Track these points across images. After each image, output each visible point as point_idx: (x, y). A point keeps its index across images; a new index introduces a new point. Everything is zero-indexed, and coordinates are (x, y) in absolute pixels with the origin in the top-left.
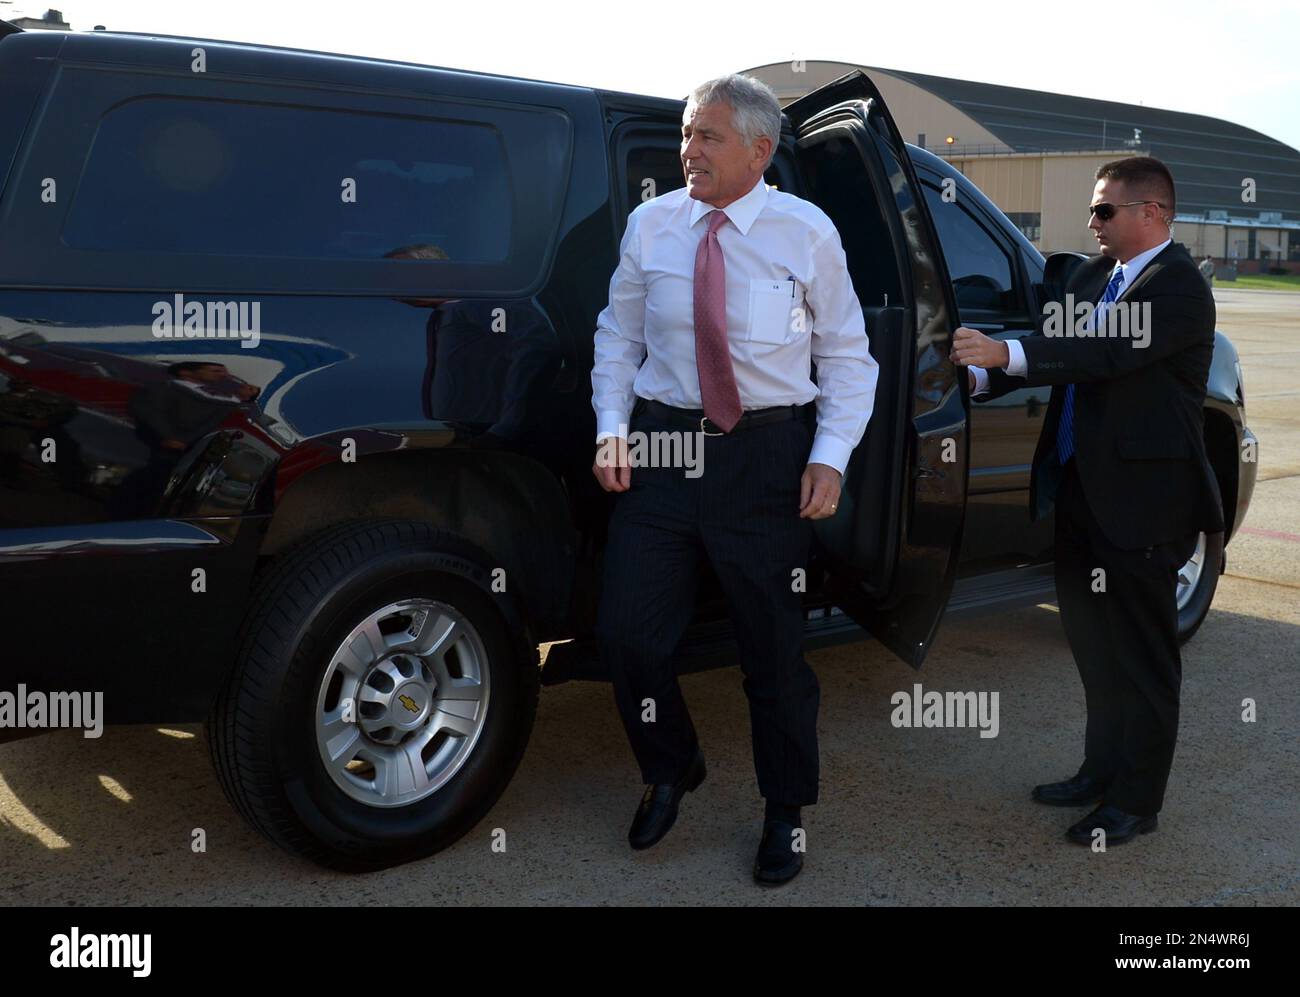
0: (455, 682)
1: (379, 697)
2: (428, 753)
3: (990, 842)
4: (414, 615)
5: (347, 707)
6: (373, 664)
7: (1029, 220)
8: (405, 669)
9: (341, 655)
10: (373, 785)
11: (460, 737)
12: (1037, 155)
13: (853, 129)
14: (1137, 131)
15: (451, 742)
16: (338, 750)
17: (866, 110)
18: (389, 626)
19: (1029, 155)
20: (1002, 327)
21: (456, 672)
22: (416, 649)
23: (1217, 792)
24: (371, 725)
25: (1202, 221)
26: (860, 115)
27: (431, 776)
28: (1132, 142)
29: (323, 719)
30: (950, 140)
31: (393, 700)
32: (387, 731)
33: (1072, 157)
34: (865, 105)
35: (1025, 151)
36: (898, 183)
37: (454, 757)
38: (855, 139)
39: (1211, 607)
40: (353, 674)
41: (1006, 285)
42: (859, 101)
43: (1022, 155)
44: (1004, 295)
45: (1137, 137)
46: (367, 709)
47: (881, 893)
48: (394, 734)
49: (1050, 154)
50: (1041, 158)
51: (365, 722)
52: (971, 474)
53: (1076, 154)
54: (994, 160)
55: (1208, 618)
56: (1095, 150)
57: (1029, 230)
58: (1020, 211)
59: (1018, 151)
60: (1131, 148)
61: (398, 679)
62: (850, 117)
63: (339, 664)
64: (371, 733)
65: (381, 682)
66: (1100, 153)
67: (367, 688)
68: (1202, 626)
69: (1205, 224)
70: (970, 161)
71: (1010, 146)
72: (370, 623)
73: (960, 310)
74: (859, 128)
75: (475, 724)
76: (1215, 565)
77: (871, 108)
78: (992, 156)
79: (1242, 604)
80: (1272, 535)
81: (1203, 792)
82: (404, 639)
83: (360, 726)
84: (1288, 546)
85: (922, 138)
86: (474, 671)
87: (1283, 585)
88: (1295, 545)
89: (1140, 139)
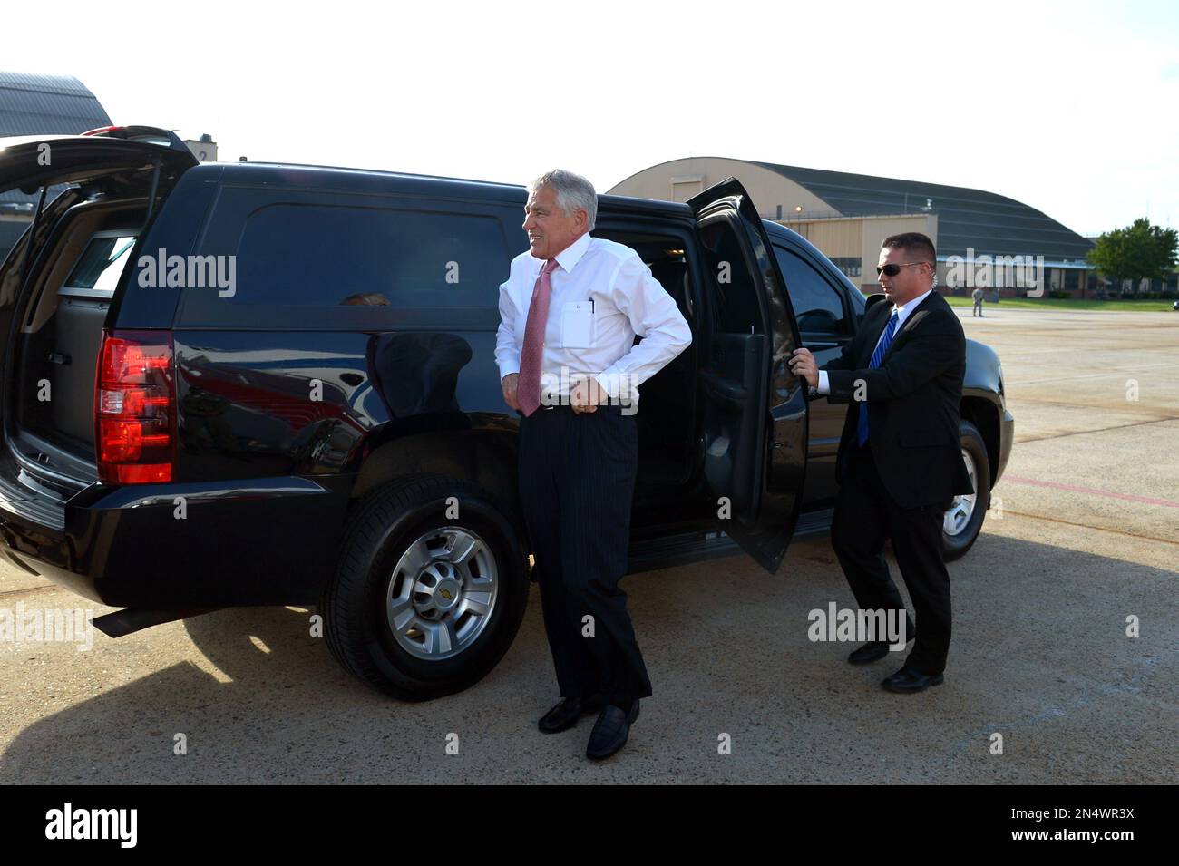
0: (475, 580)
1: (427, 590)
3: (829, 689)
4: (449, 537)
5: (406, 595)
6: (422, 568)
7: (853, 263)
8: (443, 571)
9: (402, 563)
10: (422, 645)
11: (479, 615)
12: (859, 218)
13: (730, 216)
14: (929, 201)
15: (473, 619)
16: (402, 622)
17: (738, 203)
18: (433, 544)
19: (854, 218)
20: (836, 344)
21: (476, 574)
22: (452, 557)
23: (984, 658)
24: (422, 608)
26: (734, 207)
28: (926, 209)
29: (392, 604)
30: (799, 209)
31: (435, 592)
32: (431, 612)
33: (884, 219)
34: (738, 199)
35: (851, 216)
36: (760, 252)
37: (476, 628)
38: (730, 222)
39: (981, 531)
40: (410, 575)
41: (839, 316)
42: (733, 197)
43: (848, 218)
44: (838, 322)
45: (929, 204)
46: (422, 597)
47: (756, 722)
48: (436, 615)
49: (868, 217)
50: (862, 220)
51: (418, 605)
53: (887, 217)
54: (828, 222)
55: (979, 538)
56: (900, 214)
57: (854, 269)
58: (847, 256)
59: (846, 216)
60: (924, 213)
61: (439, 578)
62: (728, 208)
63: (402, 569)
64: (422, 613)
65: (428, 580)
66: (903, 216)
67: (419, 584)
68: (975, 544)
70: (813, 223)
71: (841, 212)
72: (421, 542)
73: (801, 333)
74: (734, 215)
75: (488, 607)
76: (983, 504)
77: (741, 201)
78: (827, 219)
79: (1001, 529)
80: (1023, 481)
81: (975, 658)
82: (442, 553)
83: (414, 607)
84: (1035, 489)
85: (779, 208)
86: (487, 574)
87: (1031, 517)
88: (1041, 488)
89: (931, 206)
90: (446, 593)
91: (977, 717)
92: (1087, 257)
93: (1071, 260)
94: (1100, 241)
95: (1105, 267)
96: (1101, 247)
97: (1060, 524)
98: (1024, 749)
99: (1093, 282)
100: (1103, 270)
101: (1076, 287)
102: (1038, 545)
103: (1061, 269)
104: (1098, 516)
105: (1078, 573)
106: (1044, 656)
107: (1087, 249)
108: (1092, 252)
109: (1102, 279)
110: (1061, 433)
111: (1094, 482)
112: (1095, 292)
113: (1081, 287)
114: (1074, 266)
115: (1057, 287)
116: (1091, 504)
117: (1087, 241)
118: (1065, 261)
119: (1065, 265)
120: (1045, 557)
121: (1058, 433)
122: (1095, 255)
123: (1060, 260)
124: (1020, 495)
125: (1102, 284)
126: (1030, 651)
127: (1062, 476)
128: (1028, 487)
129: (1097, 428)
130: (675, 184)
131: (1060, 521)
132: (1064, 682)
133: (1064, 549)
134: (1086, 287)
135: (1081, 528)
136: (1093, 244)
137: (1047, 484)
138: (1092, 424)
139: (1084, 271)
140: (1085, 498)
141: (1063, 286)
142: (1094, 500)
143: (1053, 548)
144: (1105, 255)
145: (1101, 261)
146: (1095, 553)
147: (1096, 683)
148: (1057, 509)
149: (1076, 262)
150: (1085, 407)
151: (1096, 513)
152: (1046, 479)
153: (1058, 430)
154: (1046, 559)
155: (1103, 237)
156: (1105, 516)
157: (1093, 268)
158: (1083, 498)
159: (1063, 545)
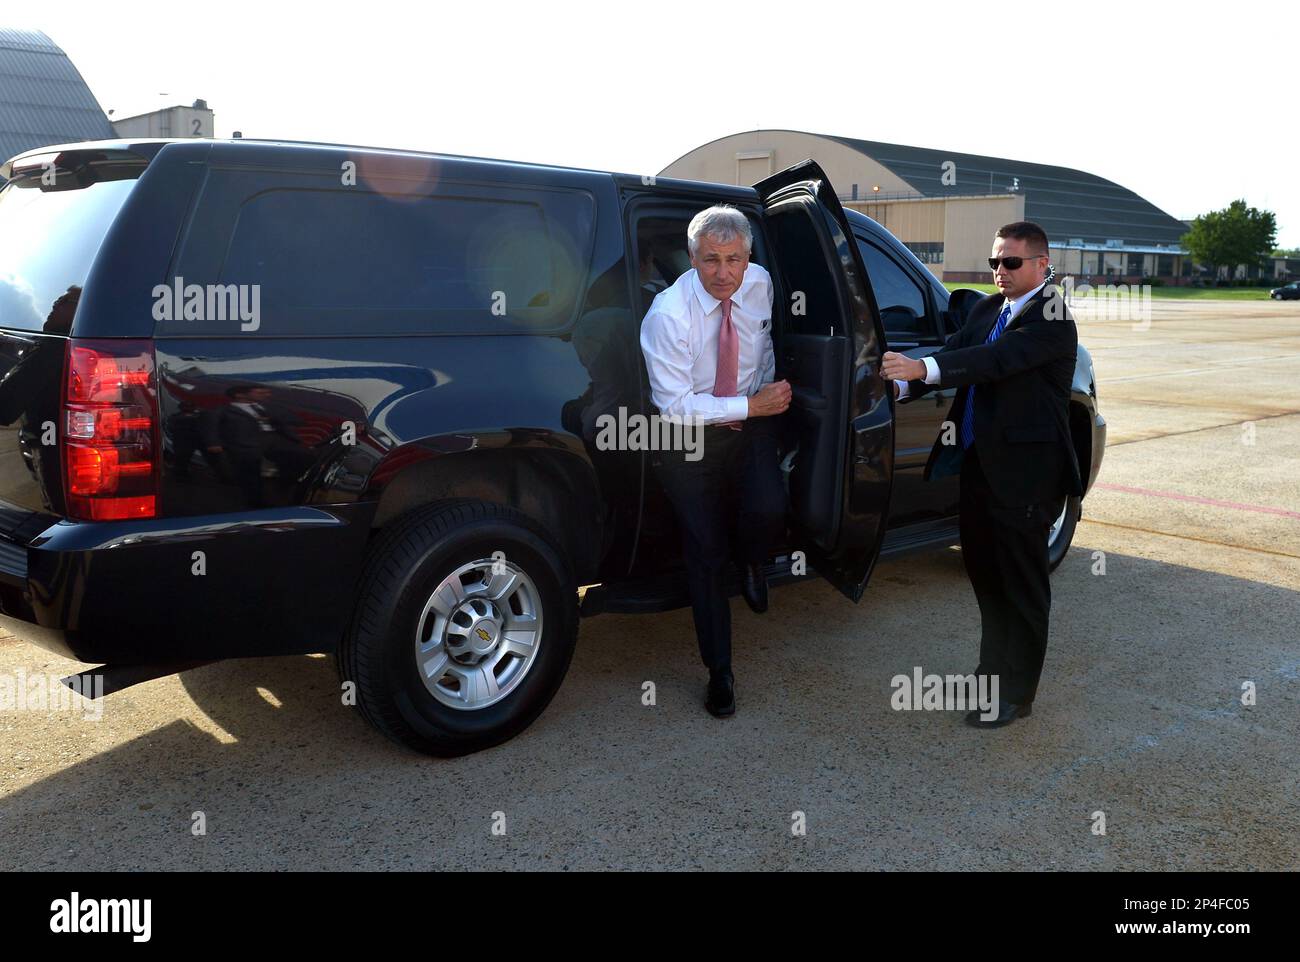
0: (517, 618)
1: (461, 631)
2: (498, 670)
3: (910, 726)
4: (486, 571)
5: (437, 638)
6: (457, 606)
7: (934, 249)
8: (480, 610)
9: (433, 601)
10: (459, 694)
11: (522, 658)
12: (941, 199)
13: (806, 203)
14: (1016, 180)
15: (515, 662)
16: (432, 668)
17: (816, 187)
18: (468, 579)
19: (935, 199)
20: (917, 344)
21: (518, 611)
22: (489, 596)
23: (1075, 685)
24: (456, 651)
25: (1064, 247)
26: (811, 193)
27: (500, 687)
28: (1012, 189)
29: (421, 648)
30: (876, 189)
31: (471, 633)
32: (468, 655)
33: (968, 200)
34: (816, 184)
35: (932, 196)
36: (840, 240)
37: (518, 672)
38: (808, 210)
39: (1073, 543)
40: (442, 615)
41: (921, 313)
42: (810, 182)
43: (930, 199)
44: (919, 320)
45: (1016, 184)
46: (455, 640)
47: (830, 766)
48: (473, 658)
49: (950, 198)
50: (944, 201)
51: (451, 648)
52: (897, 454)
53: (970, 198)
54: (909, 203)
55: (1069, 552)
56: (984, 195)
57: (935, 255)
58: (928, 241)
59: (927, 196)
60: (1010, 193)
61: (475, 617)
62: (804, 194)
63: (432, 608)
64: (457, 658)
65: (462, 620)
66: (988, 196)
67: (453, 625)
68: (1065, 558)
69: (1066, 249)
70: (891, 204)
71: (922, 193)
72: (454, 577)
73: (886, 333)
74: (811, 202)
75: (532, 648)
76: (1075, 515)
77: (820, 187)
78: (907, 200)
79: (1093, 542)
80: (1115, 488)
81: (1065, 686)
82: (479, 588)
83: (447, 651)
84: (1128, 496)
85: (855, 187)
86: (531, 610)
87: (1123, 527)
88: (1132, 496)
89: (1018, 186)
90: (483, 635)
91: (1067, 751)
92: (1180, 241)
93: (1165, 245)
94: (1195, 224)
95: (1200, 252)
96: (1197, 231)
97: (1153, 534)
98: (1117, 785)
99: (1188, 268)
100: (1198, 255)
101: (1170, 273)
102: (1129, 559)
103: (1154, 254)
104: (1193, 525)
105: (1172, 589)
106: (1138, 681)
107: (1182, 233)
108: (1187, 236)
109: (1197, 265)
110: (1154, 435)
111: (1190, 488)
112: (1189, 279)
113: (1175, 274)
114: (1167, 252)
115: (1150, 274)
116: (1186, 513)
117: (1181, 223)
118: (1159, 246)
119: (1158, 250)
120: (1137, 571)
121: (1151, 435)
122: (1190, 239)
123: (1154, 245)
124: (1111, 503)
125: (1196, 271)
126: (1123, 676)
127: (1155, 482)
128: (1119, 494)
129: (1192, 428)
130: (740, 160)
131: (1153, 532)
132: (1157, 709)
133: (1157, 563)
134: (1181, 274)
135: (1175, 539)
136: (1188, 227)
137: (1139, 491)
138: (1187, 424)
139: (1178, 256)
140: (1180, 506)
141: (1156, 274)
142: (1188, 507)
143: (1146, 561)
144: (1200, 239)
145: (1196, 245)
146: (1190, 565)
147: (1192, 709)
148: (1151, 518)
149: (1170, 247)
150: (1180, 405)
151: (1191, 522)
152: (1138, 486)
153: (1151, 431)
154: (1139, 574)
155: (1199, 220)
156: (1200, 525)
157: (1188, 253)
158: (1176, 505)
159: (1157, 558)
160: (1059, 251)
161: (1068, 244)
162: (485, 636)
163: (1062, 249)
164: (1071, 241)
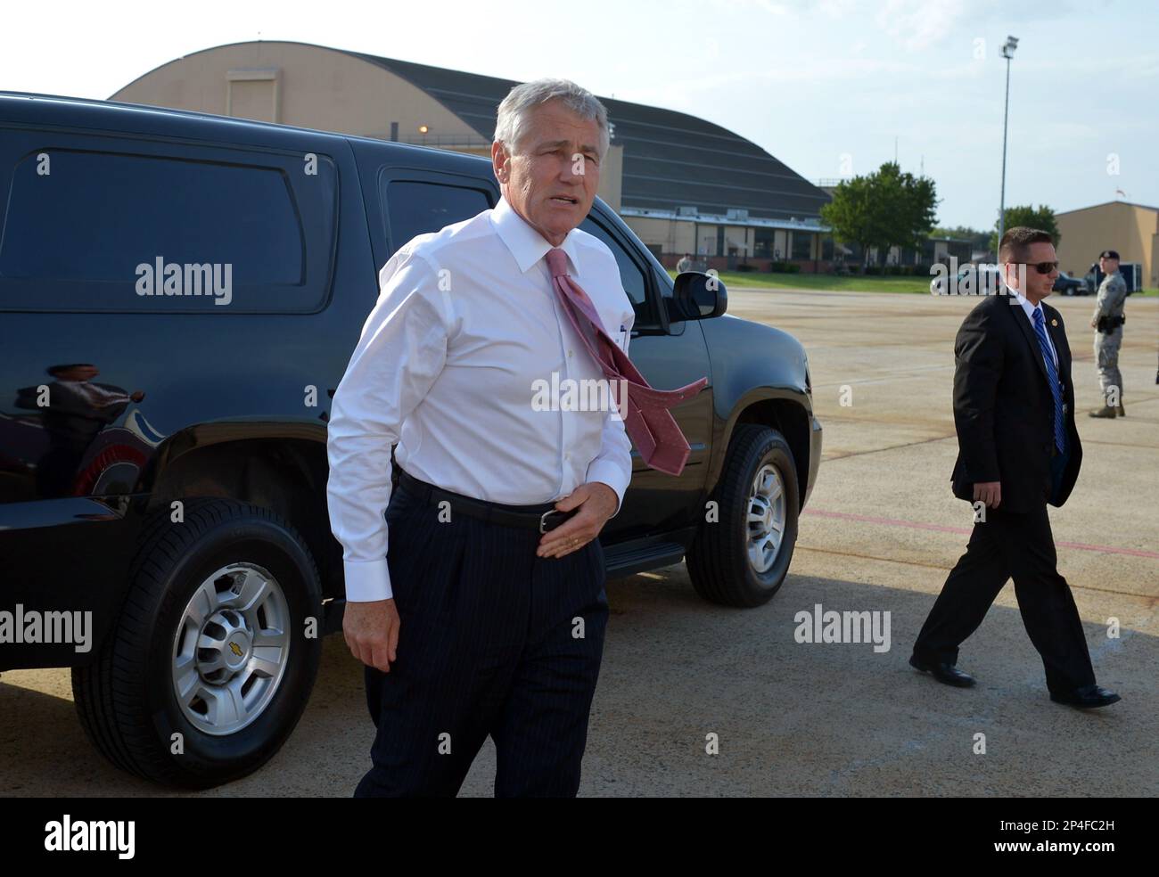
0: (264, 633)
1: (213, 643)
2: (245, 690)
3: (676, 742)
4: (236, 578)
5: (189, 652)
6: (207, 618)
8: (234, 622)
9: (189, 609)
10: (206, 717)
11: (267, 677)
15: (259, 682)
16: (186, 686)
18: (223, 585)
21: (264, 626)
22: (238, 604)
23: (829, 701)
24: (208, 668)
25: (674, 217)
27: (249, 708)
29: (178, 664)
30: (424, 129)
31: (225, 646)
32: (218, 674)
37: (264, 695)
40: (194, 625)
46: (205, 654)
47: (610, 780)
48: (225, 673)
51: (201, 665)
61: (229, 628)
63: (188, 617)
64: (205, 675)
65: (214, 631)
67: (204, 637)
69: (676, 220)
72: (208, 585)
75: (278, 666)
76: (792, 534)
78: (466, 147)
79: (803, 568)
80: (821, 513)
81: (819, 702)
82: (228, 598)
83: (196, 669)
84: (829, 521)
85: (395, 126)
86: (277, 623)
87: (832, 553)
88: (833, 521)
89: (614, 133)
90: (236, 648)
91: (839, 756)
92: (820, 214)
93: (801, 219)
94: (839, 192)
95: (845, 229)
96: (839, 201)
97: (867, 559)
98: (896, 781)
99: (829, 251)
100: (842, 233)
101: (807, 256)
102: (848, 584)
103: (787, 231)
104: (906, 549)
105: (901, 612)
106: (890, 695)
107: (821, 203)
108: (827, 208)
109: (840, 246)
110: (839, 455)
111: (891, 511)
112: (830, 264)
113: (813, 257)
114: (803, 227)
115: (782, 255)
116: (896, 537)
117: (819, 191)
118: (792, 219)
119: (792, 225)
120: (861, 596)
121: (834, 455)
122: (832, 212)
123: (787, 217)
124: (812, 529)
125: (840, 254)
126: (875, 692)
127: (852, 505)
128: (819, 519)
129: (878, 447)
130: (233, 82)
131: (866, 557)
132: (916, 718)
133: (879, 587)
134: (820, 257)
135: (891, 564)
136: (828, 196)
137: (839, 515)
138: (871, 443)
139: (817, 233)
140: (887, 530)
141: (790, 256)
142: (898, 531)
143: (867, 586)
144: (844, 211)
145: (838, 220)
146: (913, 589)
147: (949, 717)
148: (859, 543)
149: (806, 220)
150: (857, 421)
151: (903, 546)
152: (836, 510)
153: (833, 451)
154: (863, 599)
155: (842, 187)
156: (914, 550)
157: (828, 230)
158: (884, 529)
159: (875, 582)
160: (667, 223)
161: (678, 214)
162: (237, 650)
163: (671, 220)
164: (683, 209)
